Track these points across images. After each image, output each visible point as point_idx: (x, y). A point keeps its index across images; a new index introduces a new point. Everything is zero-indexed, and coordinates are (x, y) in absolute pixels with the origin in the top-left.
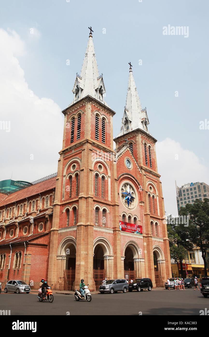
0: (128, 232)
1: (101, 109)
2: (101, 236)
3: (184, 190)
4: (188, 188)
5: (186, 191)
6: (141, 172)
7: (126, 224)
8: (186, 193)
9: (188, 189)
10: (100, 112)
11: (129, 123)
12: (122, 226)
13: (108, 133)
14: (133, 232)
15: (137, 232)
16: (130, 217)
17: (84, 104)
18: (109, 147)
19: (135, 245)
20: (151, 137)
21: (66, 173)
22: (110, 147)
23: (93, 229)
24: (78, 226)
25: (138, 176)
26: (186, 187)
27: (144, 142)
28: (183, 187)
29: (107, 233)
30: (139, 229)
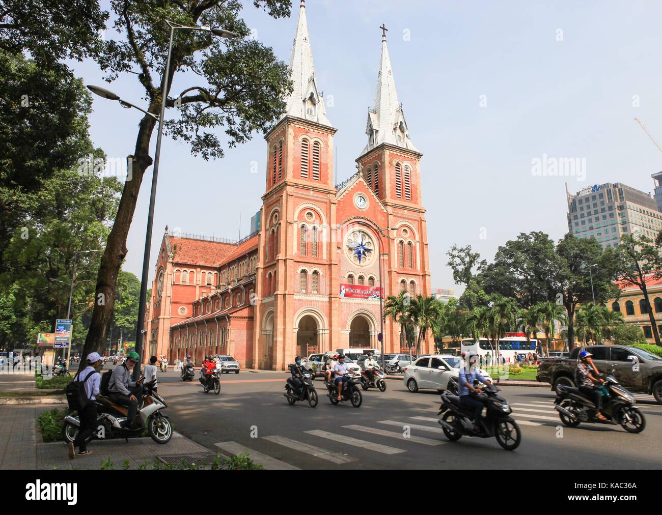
0: (358, 297)
1: (311, 130)
2: (309, 306)
3: (581, 200)
4: (588, 195)
5: (584, 201)
6: (385, 211)
7: (353, 287)
8: (584, 205)
9: (588, 198)
10: (308, 134)
11: (374, 133)
12: (346, 291)
13: (324, 164)
14: (365, 297)
15: (373, 296)
16: (361, 278)
17: (284, 127)
18: (325, 183)
19: (368, 313)
20: (409, 152)
21: (270, 226)
22: (327, 184)
23: (293, 298)
24: (275, 295)
25: (380, 217)
26: (584, 195)
27: (394, 163)
28: (578, 194)
29: (318, 301)
30: (378, 293)
